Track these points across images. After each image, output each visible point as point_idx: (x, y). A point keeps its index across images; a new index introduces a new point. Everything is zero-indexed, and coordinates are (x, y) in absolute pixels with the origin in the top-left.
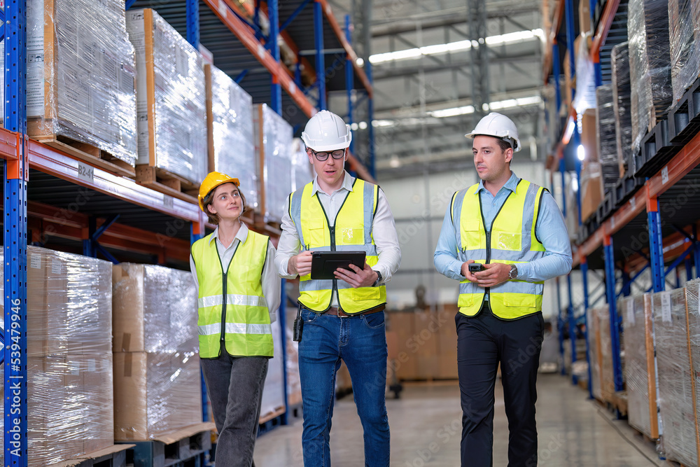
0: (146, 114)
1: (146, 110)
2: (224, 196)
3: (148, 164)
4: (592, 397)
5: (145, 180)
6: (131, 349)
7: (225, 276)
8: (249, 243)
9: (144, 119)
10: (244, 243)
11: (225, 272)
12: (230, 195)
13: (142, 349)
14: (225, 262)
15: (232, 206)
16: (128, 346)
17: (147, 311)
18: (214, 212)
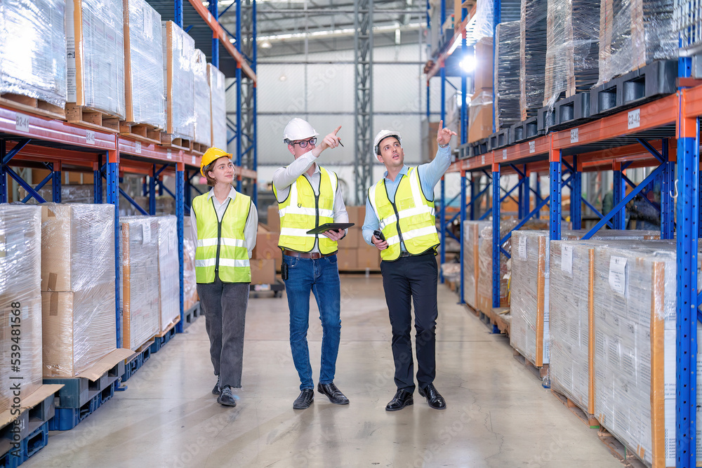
0: (73, 51)
1: (73, 47)
2: (223, 166)
3: (75, 103)
4: (463, 302)
5: (72, 120)
6: (57, 289)
7: (220, 225)
8: (237, 201)
9: (71, 56)
10: (234, 201)
11: (220, 221)
12: (227, 166)
13: (68, 289)
14: (220, 214)
15: (228, 174)
16: (55, 286)
17: (73, 251)
18: (213, 177)
